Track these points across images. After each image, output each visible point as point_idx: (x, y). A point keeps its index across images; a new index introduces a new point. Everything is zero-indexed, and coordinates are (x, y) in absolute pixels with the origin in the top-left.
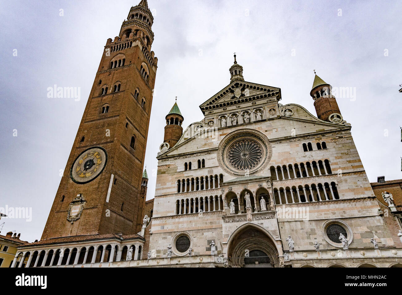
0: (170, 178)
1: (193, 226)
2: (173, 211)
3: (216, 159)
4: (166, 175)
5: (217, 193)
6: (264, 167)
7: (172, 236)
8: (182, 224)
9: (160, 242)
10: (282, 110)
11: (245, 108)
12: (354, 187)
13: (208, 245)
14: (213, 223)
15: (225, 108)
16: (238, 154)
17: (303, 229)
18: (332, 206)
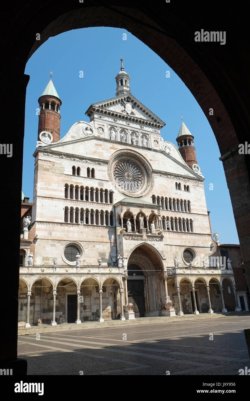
0: (56, 178)
1: (85, 236)
2: (62, 218)
3: (106, 172)
4: (51, 173)
5: (107, 208)
6: (148, 194)
7: (62, 244)
8: (73, 234)
9: (47, 249)
10: (163, 145)
11: (134, 129)
12: (202, 225)
13: (99, 257)
14: (104, 237)
15: (115, 120)
16: (122, 173)
17: (171, 251)
18: (189, 237)
